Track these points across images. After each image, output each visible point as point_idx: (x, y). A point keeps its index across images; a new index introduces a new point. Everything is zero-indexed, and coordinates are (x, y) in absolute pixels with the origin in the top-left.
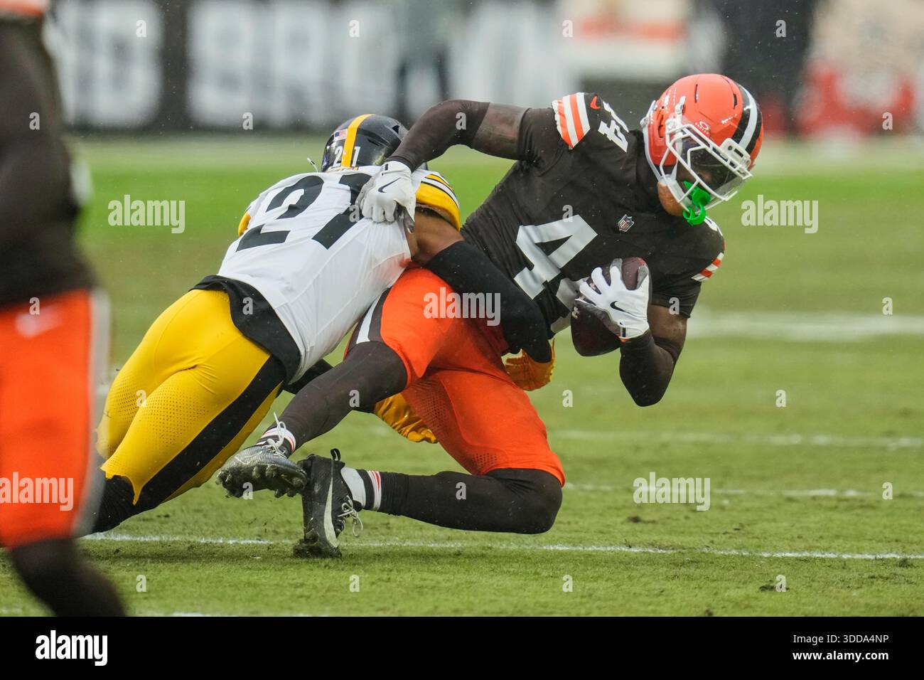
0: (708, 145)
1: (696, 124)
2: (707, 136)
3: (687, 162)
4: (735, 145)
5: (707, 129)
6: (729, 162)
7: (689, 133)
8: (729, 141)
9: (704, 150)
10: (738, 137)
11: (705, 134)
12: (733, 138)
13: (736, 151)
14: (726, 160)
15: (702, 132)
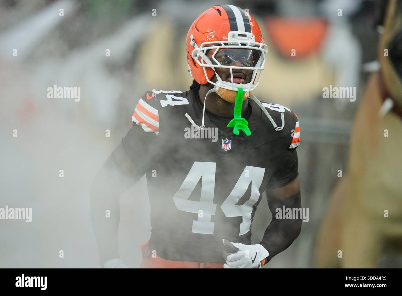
0: (221, 45)
1: (206, 40)
2: (216, 41)
3: (217, 64)
4: (236, 33)
5: (213, 37)
6: (240, 45)
7: (206, 49)
8: (231, 33)
9: (220, 49)
10: (234, 28)
11: (214, 41)
12: (232, 30)
13: (239, 35)
14: (238, 45)
15: (212, 41)
